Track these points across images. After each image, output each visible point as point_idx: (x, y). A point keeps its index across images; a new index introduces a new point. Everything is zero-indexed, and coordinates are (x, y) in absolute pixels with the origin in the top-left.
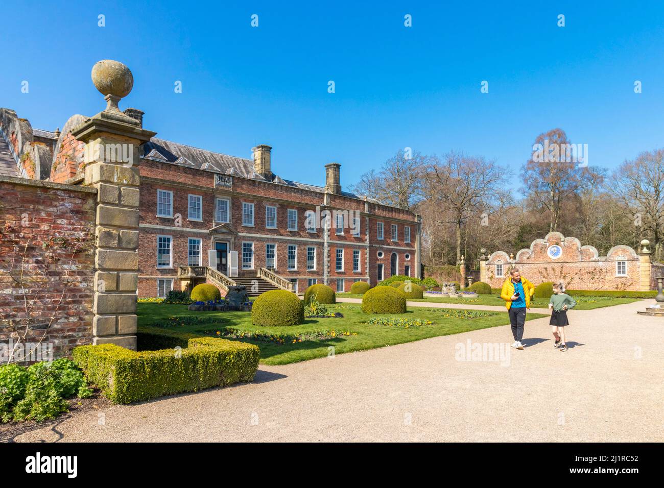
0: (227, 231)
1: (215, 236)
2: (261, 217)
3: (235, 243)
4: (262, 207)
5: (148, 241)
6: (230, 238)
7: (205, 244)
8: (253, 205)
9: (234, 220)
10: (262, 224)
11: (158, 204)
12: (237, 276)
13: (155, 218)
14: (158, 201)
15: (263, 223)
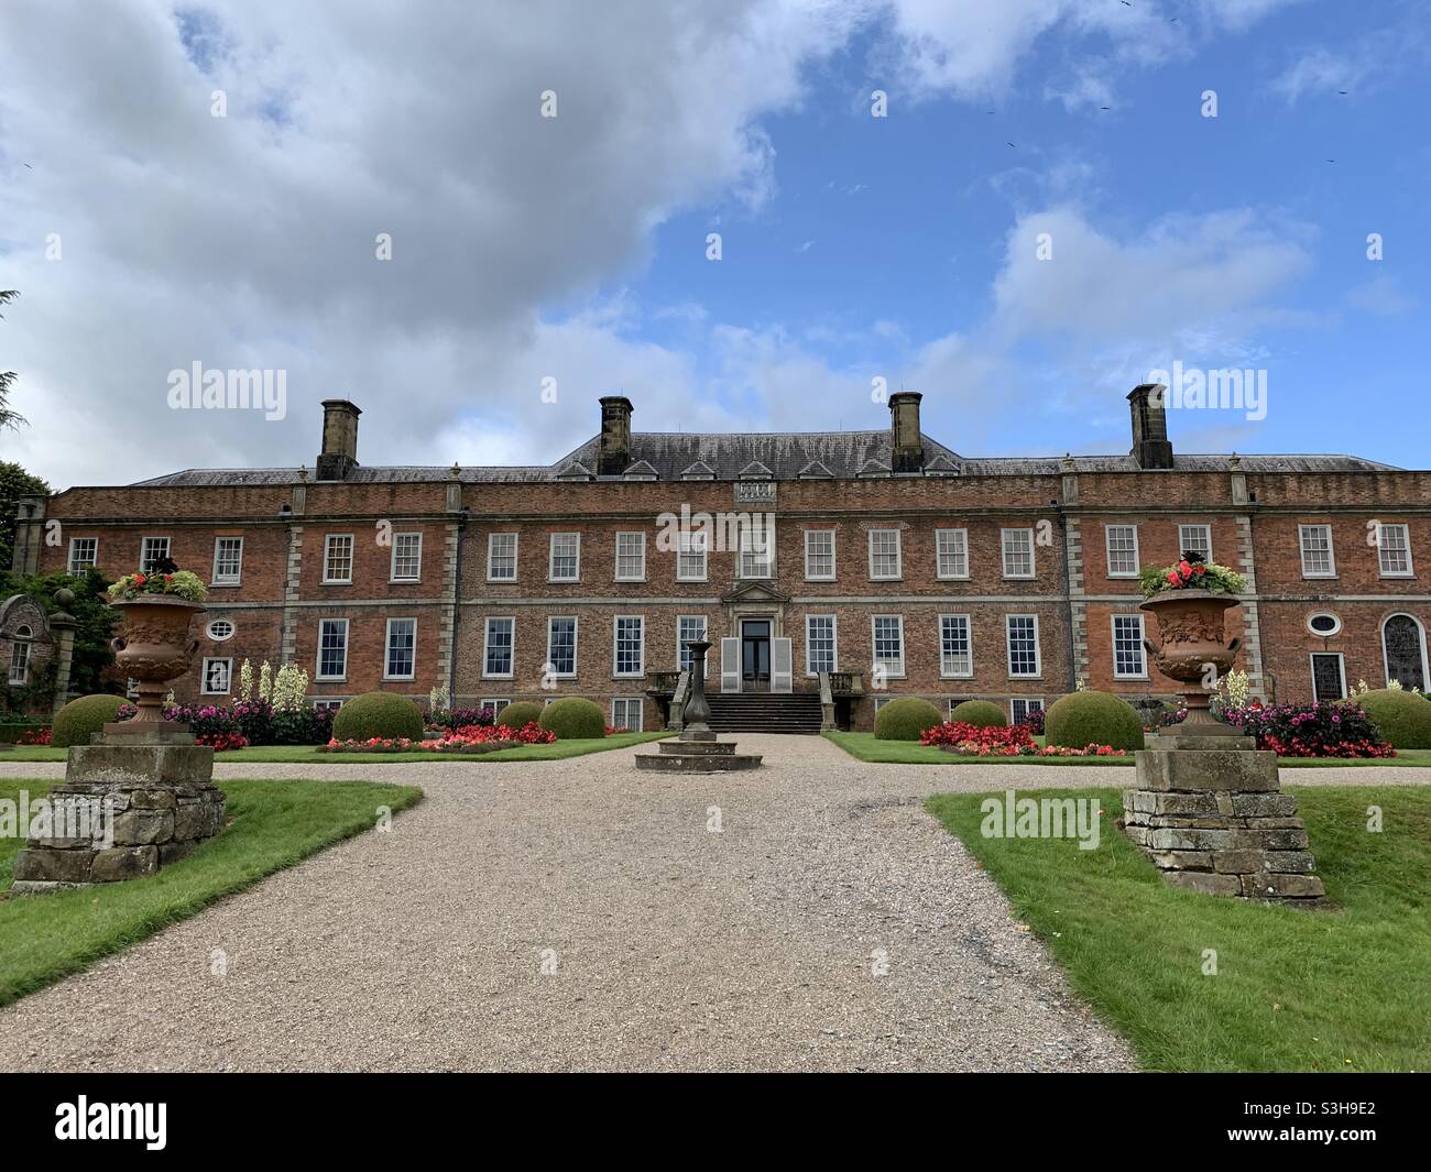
0: (766, 597)
1: (736, 609)
2: (854, 556)
3: (785, 621)
4: (856, 535)
5: (598, 629)
6: (774, 609)
7: (715, 626)
8: (833, 533)
9: (783, 572)
10: (857, 573)
11: (617, 559)
12: (790, 692)
13: (612, 584)
14: (618, 551)
15: (862, 567)
